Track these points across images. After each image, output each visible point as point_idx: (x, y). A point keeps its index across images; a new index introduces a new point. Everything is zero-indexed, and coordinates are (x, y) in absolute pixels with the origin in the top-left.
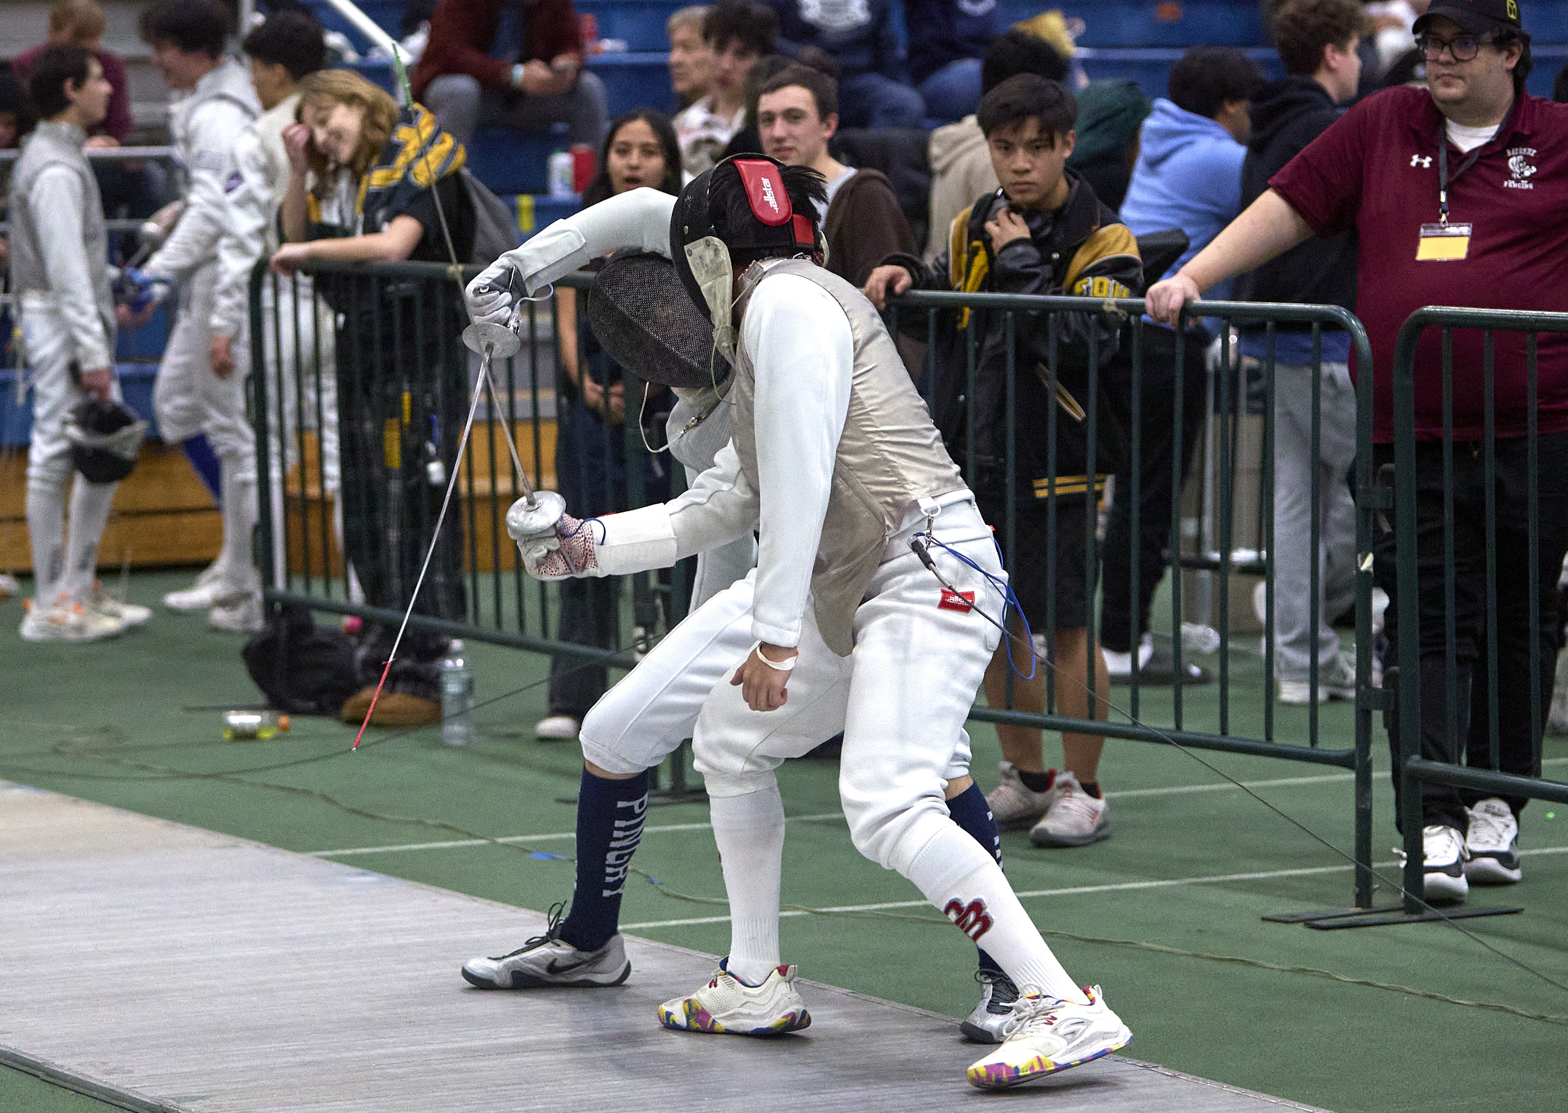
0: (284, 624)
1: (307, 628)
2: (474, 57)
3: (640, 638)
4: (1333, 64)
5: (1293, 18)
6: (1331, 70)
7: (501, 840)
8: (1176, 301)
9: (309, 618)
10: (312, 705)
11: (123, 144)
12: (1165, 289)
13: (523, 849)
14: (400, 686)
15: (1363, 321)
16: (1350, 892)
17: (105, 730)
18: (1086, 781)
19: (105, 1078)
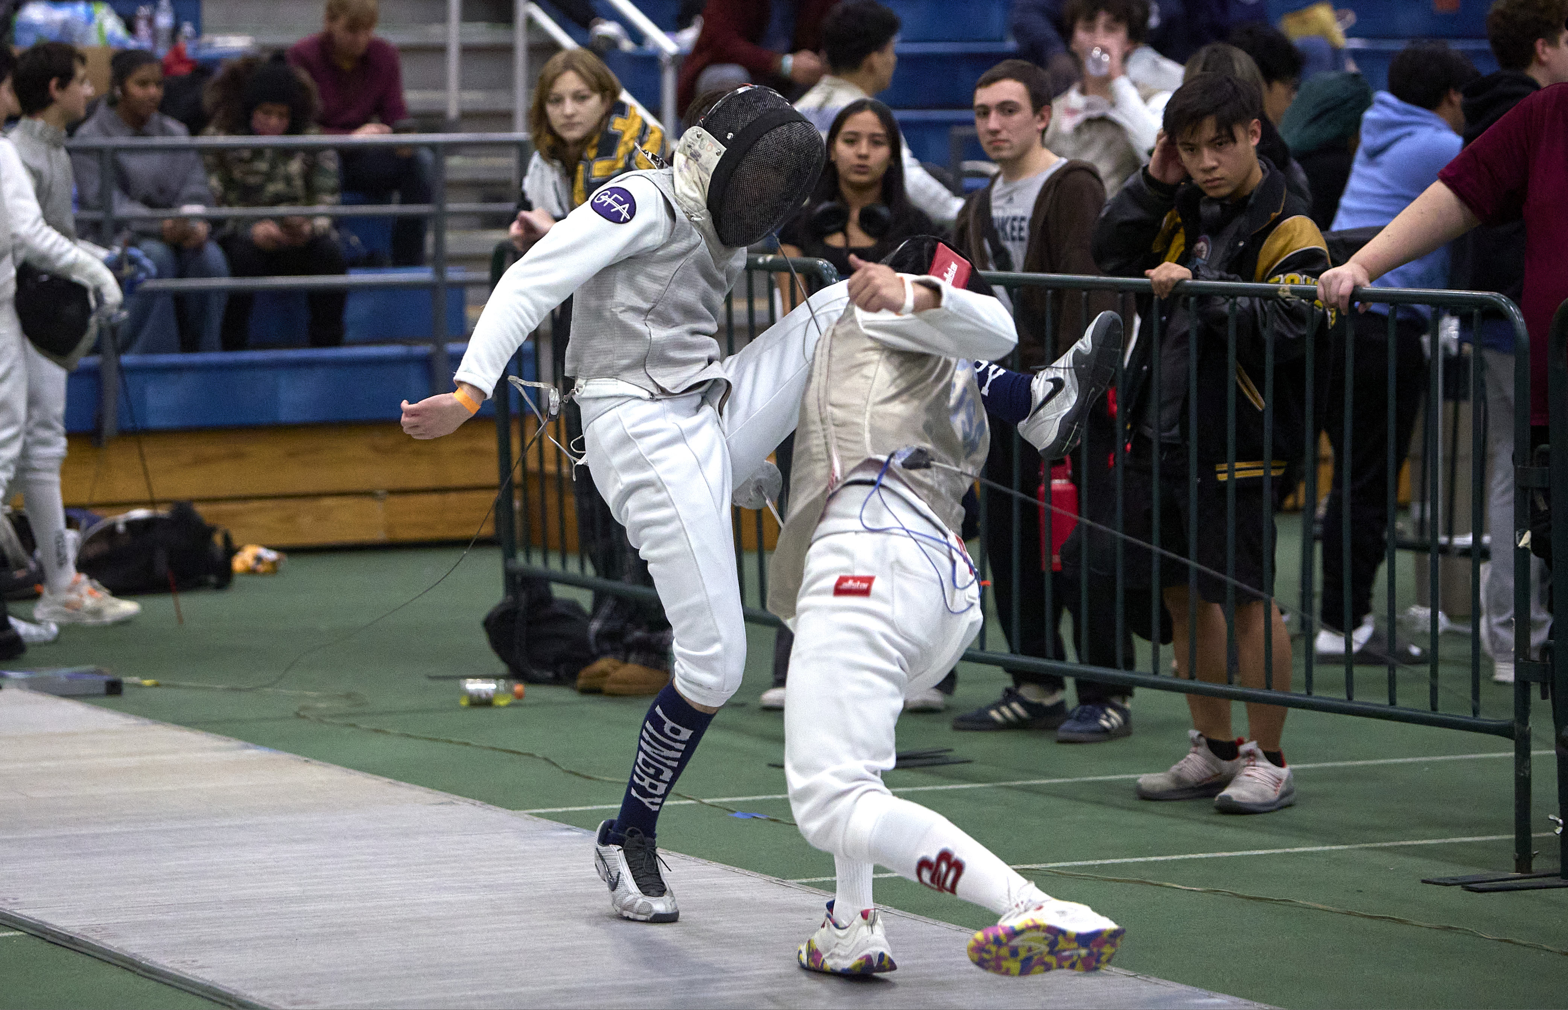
0: (523, 596)
1: (547, 599)
2: (743, 46)
4: (1544, 58)
6: (1543, 64)
7: (706, 801)
8: (1346, 287)
9: (549, 592)
10: (550, 674)
11: (397, 131)
12: (1336, 276)
13: (727, 809)
14: (632, 656)
15: (1522, 309)
17: (348, 696)
18: (1270, 749)
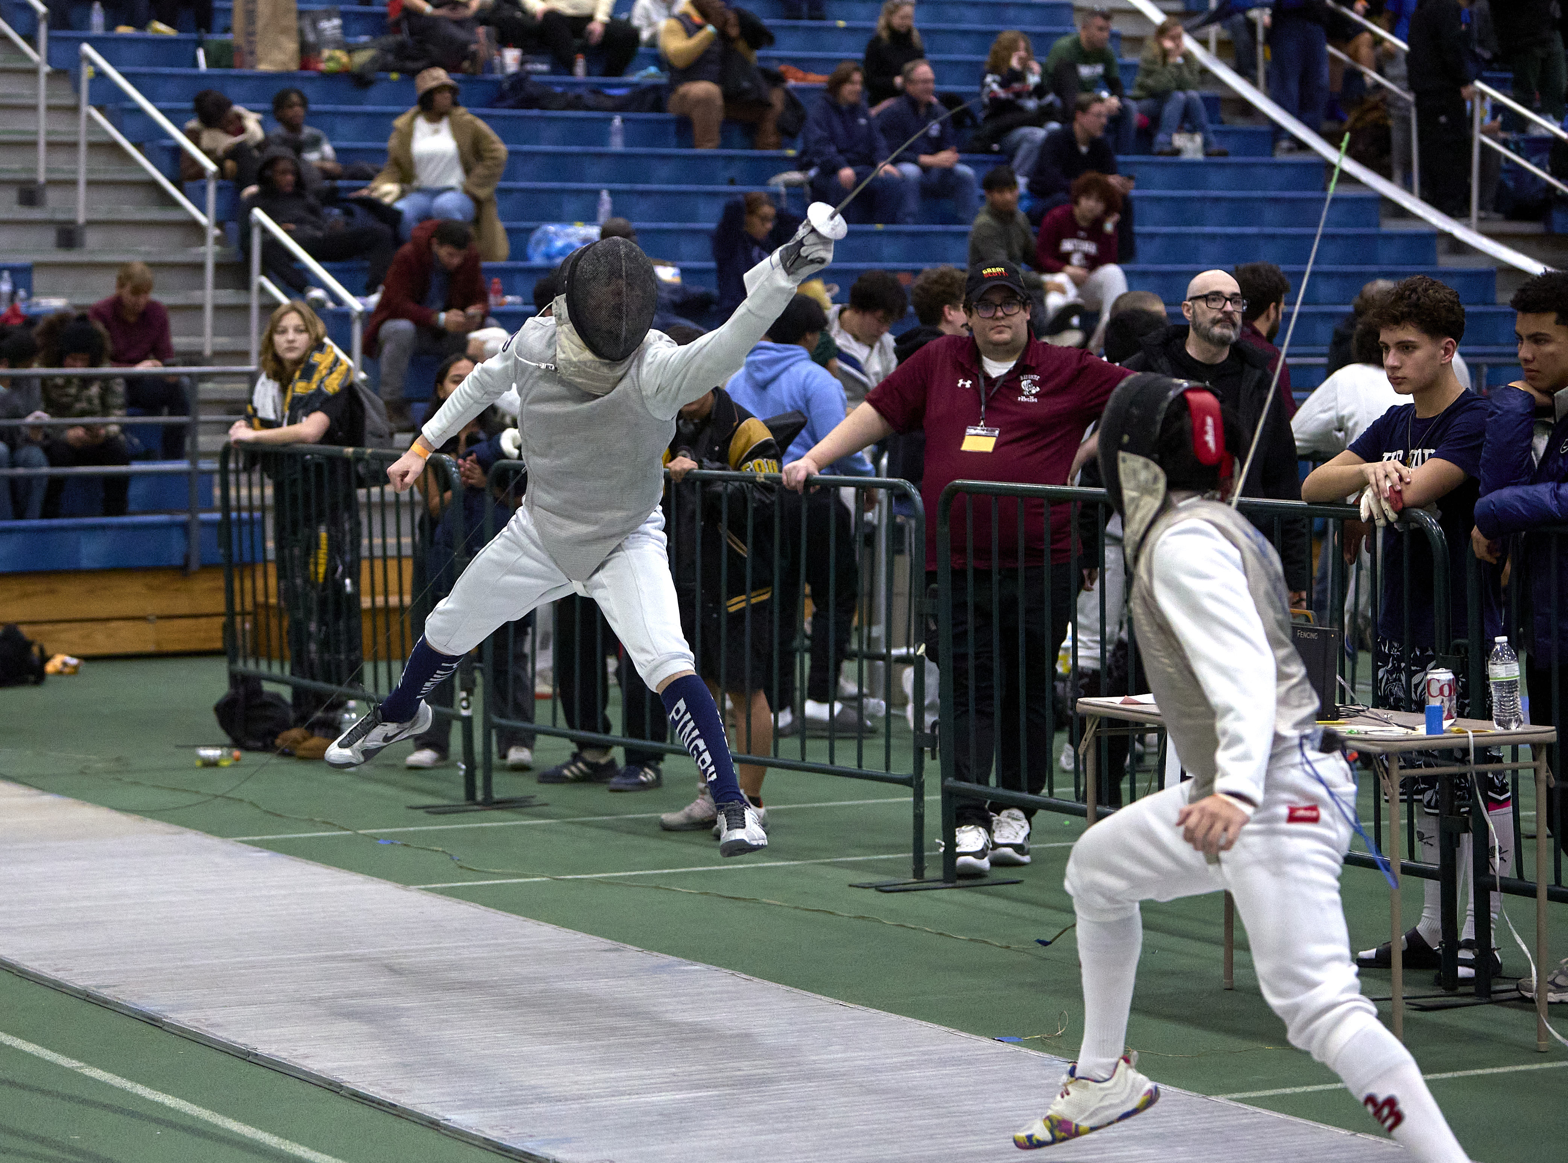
0: (241, 690)
1: (259, 692)
2: (411, 306)
3: (463, 699)
4: (949, 318)
5: (921, 288)
6: (948, 322)
7: (360, 832)
8: (801, 476)
9: (260, 687)
10: (260, 744)
11: (166, 365)
12: (794, 467)
13: (374, 837)
14: (317, 731)
15: (920, 491)
16: (910, 868)
17: (118, 759)
18: (752, 795)
19: (53, 974)
